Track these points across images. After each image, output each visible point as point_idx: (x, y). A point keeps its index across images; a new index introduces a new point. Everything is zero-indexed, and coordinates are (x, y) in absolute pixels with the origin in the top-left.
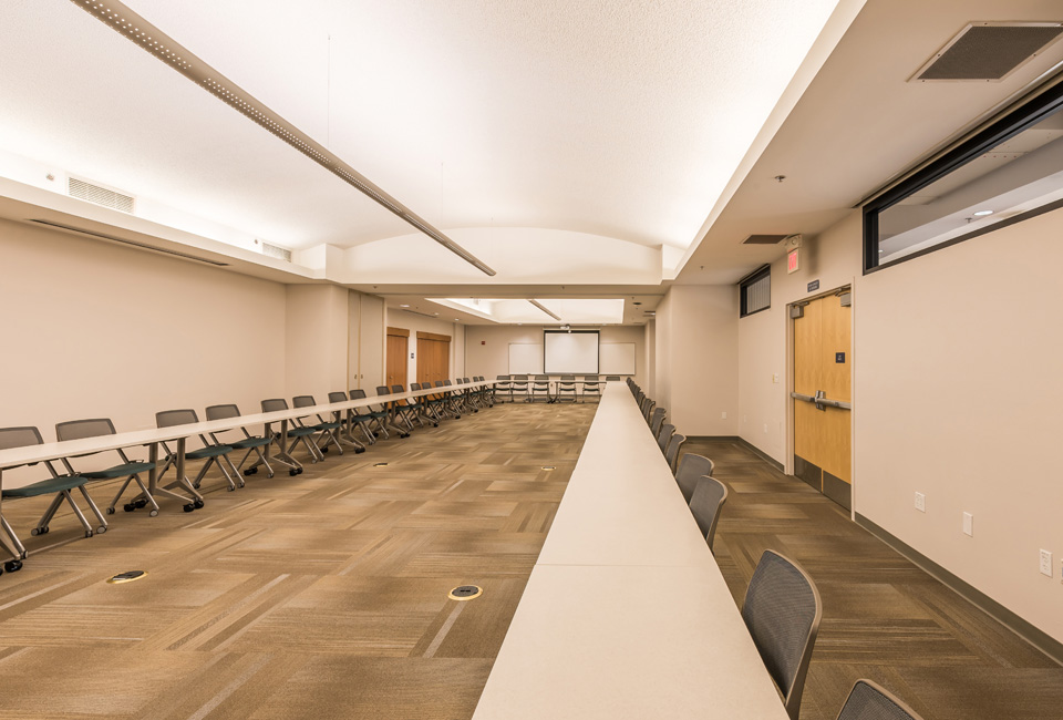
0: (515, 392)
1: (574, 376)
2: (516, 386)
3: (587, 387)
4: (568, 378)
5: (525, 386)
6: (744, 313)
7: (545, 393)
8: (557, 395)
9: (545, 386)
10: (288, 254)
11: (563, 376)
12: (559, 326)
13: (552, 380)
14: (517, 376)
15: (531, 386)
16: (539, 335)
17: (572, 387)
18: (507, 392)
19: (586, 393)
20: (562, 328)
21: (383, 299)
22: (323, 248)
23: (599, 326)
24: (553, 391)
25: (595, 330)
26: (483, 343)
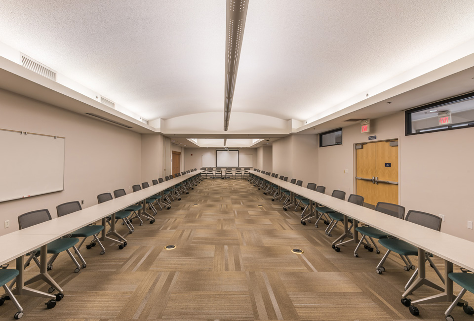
0: (208, 175)
1: (231, 168)
2: (208, 172)
3: (237, 172)
4: (229, 169)
5: (212, 172)
6: (321, 145)
7: (220, 175)
8: (225, 176)
9: (220, 172)
10: (148, 122)
11: (227, 168)
12: (224, 148)
13: (223, 170)
14: (208, 168)
15: (214, 172)
16: (214, 152)
17: (231, 172)
18: (205, 175)
19: (237, 175)
20: (225, 149)
21: (170, 139)
22: (159, 120)
23: (238, 148)
24: (223, 174)
25: (237, 150)
26: (192, 155)
